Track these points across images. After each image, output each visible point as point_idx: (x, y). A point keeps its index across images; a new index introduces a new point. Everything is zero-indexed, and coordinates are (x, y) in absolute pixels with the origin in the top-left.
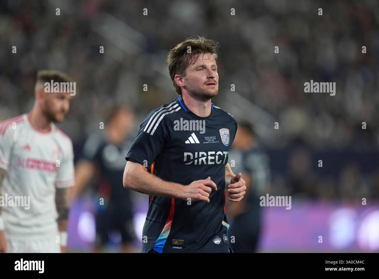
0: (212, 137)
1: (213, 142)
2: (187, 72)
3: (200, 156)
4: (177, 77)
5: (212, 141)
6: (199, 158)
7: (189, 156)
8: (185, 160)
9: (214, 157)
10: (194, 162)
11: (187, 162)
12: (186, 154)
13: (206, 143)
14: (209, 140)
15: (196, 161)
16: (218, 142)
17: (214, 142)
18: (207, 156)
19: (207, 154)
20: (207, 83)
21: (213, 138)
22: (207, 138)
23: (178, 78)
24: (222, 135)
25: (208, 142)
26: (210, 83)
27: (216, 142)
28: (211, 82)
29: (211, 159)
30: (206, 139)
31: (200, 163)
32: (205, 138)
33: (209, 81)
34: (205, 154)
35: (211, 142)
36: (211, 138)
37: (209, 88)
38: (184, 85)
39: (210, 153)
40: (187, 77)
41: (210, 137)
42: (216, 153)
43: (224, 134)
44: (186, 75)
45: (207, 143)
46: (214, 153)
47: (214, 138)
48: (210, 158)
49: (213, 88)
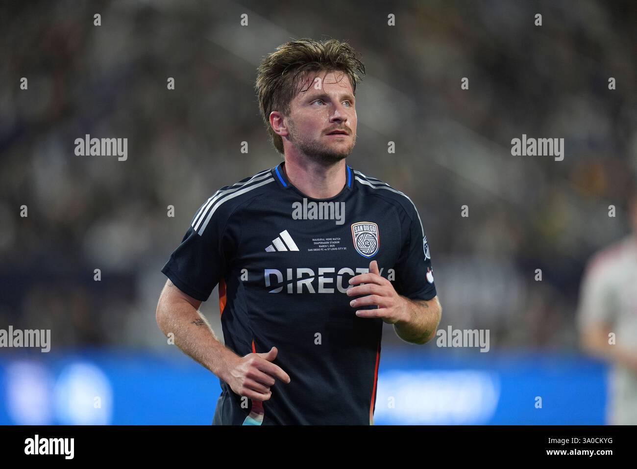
0: (331, 239)
1: (333, 249)
2: (294, 106)
3: (299, 275)
4: (273, 116)
5: (331, 246)
6: (295, 280)
7: (273, 277)
8: (268, 284)
9: (332, 279)
10: (285, 289)
11: (272, 288)
12: (268, 273)
13: (315, 250)
14: (322, 245)
15: (290, 286)
16: (345, 248)
17: (336, 249)
18: (317, 276)
19: (316, 272)
20: (329, 130)
21: (334, 241)
22: (318, 240)
23: (276, 119)
24: (356, 235)
25: (320, 248)
26: (334, 132)
27: (339, 249)
28: (338, 130)
29: (324, 283)
30: (315, 243)
31: (300, 291)
32: (313, 240)
33: (334, 128)
34: (312, 273)
35: (326, 248)
36: (329, 241)
37: (333, 141)
38: (285, 133)
39: (322, 271)
40: (292, 116)
41: (327, 239)
42: (337, 270)
43: (361, 233)
44: (290, 112)
45: (318, 250)
46: (332, 270)
47: (337, 240)
48: (322, 280)
49: (342, 141)
